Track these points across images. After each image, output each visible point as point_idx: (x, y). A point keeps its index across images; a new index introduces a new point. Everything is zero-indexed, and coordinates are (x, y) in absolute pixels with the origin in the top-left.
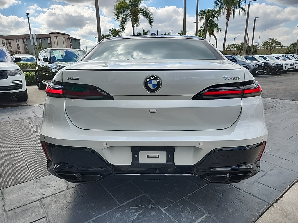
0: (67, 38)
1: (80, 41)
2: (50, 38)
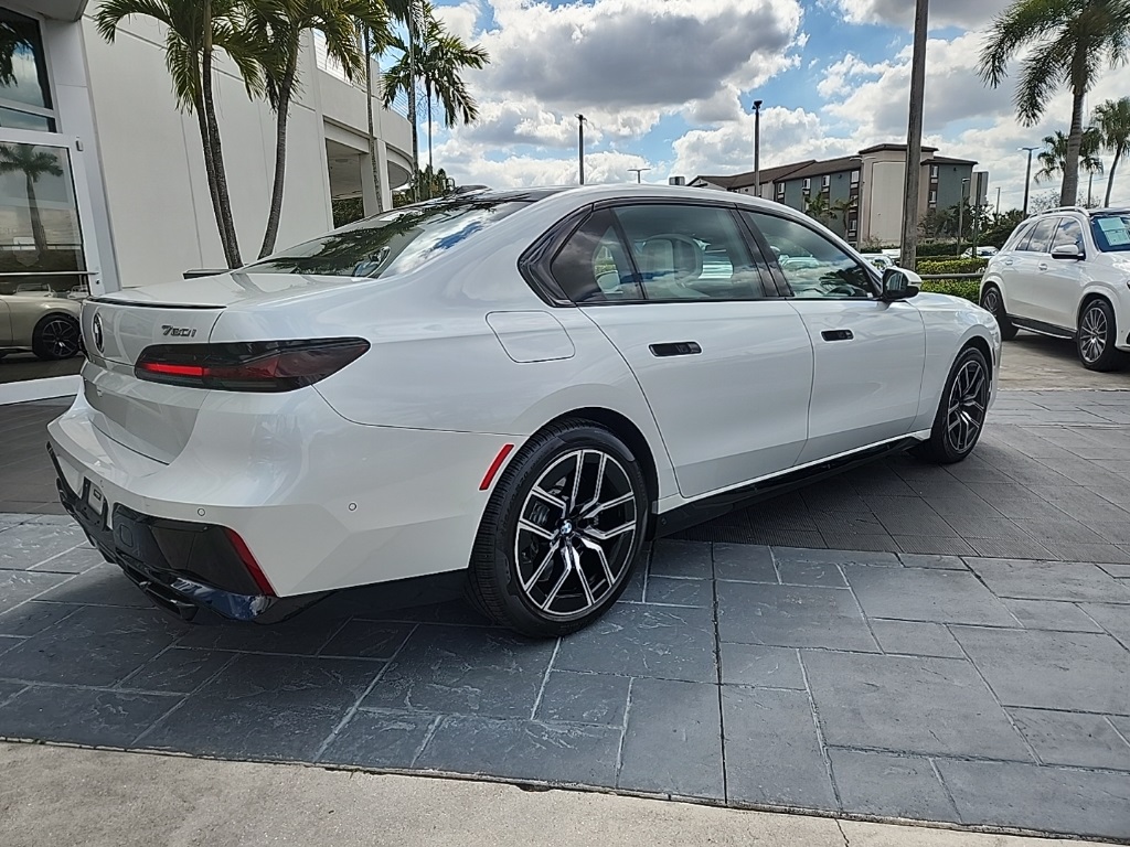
2: (859, 169)
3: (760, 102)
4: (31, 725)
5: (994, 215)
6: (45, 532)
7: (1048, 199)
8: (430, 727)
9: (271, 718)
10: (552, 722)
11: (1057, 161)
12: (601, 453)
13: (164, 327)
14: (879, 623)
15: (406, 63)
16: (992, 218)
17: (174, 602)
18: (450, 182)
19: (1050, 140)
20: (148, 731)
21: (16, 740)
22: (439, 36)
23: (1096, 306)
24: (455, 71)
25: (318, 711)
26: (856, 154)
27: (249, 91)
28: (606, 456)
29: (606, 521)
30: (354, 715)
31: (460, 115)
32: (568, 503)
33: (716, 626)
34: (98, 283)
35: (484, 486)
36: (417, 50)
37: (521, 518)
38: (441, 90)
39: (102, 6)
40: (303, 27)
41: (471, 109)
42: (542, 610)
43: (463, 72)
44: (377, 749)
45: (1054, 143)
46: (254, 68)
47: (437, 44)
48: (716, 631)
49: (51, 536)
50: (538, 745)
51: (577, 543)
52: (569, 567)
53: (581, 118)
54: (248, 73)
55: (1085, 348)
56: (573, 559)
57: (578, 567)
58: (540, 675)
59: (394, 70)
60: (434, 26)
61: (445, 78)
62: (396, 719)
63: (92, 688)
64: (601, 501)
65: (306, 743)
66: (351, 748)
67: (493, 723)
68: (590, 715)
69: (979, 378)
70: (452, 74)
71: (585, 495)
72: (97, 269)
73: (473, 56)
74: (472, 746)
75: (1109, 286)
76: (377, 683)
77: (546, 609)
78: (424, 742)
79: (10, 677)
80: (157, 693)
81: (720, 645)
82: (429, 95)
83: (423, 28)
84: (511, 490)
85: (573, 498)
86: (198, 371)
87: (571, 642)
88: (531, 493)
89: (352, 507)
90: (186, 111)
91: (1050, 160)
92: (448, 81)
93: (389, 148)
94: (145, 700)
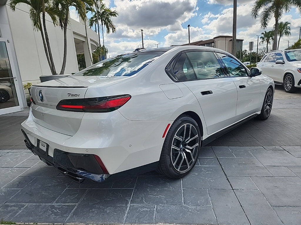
0: (230, 41)
1: (243, 41)
2: (214, 42)
3: (190, 25)
4: (31, 218)
5: (249, 53)
6: (16, 155)
7: (262, 49)
8: (154, 209)
9: (105, 210)
10: (190, 205)
11: (265, 39)
12: (190, 124)
13: (68, 94)
14: (268, 167)
15: (96, 16)
16: (248, 54)
17: (77, 178)
18: (106, 49)
19: (263, 33)
20: (69, 217)
21: (28, 223)
22: (104, 8)
23: (289, 76)
24: (109, 18)
25: (119, 206)
26: (213, 38)
27: (54, 24)
28: (192, 125)
29: (192, 144)
30: (130, 207)
31: (111, 30)
32: (183, 139)
33: (224, 171)
34: (16, 80)
35: (163, 137)
36: (98, 12)
37: (172, 145)
38: (106, 24)
39: (11, 1)
40: (70, 6)
41: (114, 28)
42: (177, 171)
43: (112, 18)
44: (141, 218)
45: (264, 34)
46: (56, 18)
47: (104, 10)
48: (224, 173)
49: (18, 156)
50: (189, 213)
51: (184, 150)
52: (183, 158)
53: (142, 30)
54: (54, 19)
55: (286, 87)
56: (184, 155)
57: (186, 157)
58: (180, 190)
59: (92, 18)
60: (103, 5)
61: (107, 20)
62: (143, 207)
63: (46, 204)
64: (190, 138)
65: (119, 217)
66: (133, 218)
67: (173, 207)
68: (200, 202)
69: (271, 96)
70: (109, 19)
71: (187, 137)
72: (16, 76)
73: (114, 13)
74: (170, 215)
75: (291, 70)
76: (133, 196)
77: (179, 171)
78: (155, 214)
79: (19, 202)
80: (67, 204)
81: (228, 177)
82: (102, 24)
83: (100, 6)
84: (169, 137)
85: (184, 138)
86: (81, 107)
87: (185, 179)
88: (174, 137)
89: (130, 146)
90: (36, 31)
91: (263, 39)
92: (108, 21)
93: (91, 40)
94: (64, 207)
